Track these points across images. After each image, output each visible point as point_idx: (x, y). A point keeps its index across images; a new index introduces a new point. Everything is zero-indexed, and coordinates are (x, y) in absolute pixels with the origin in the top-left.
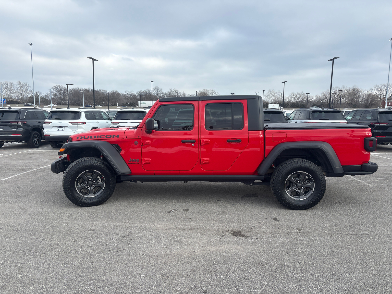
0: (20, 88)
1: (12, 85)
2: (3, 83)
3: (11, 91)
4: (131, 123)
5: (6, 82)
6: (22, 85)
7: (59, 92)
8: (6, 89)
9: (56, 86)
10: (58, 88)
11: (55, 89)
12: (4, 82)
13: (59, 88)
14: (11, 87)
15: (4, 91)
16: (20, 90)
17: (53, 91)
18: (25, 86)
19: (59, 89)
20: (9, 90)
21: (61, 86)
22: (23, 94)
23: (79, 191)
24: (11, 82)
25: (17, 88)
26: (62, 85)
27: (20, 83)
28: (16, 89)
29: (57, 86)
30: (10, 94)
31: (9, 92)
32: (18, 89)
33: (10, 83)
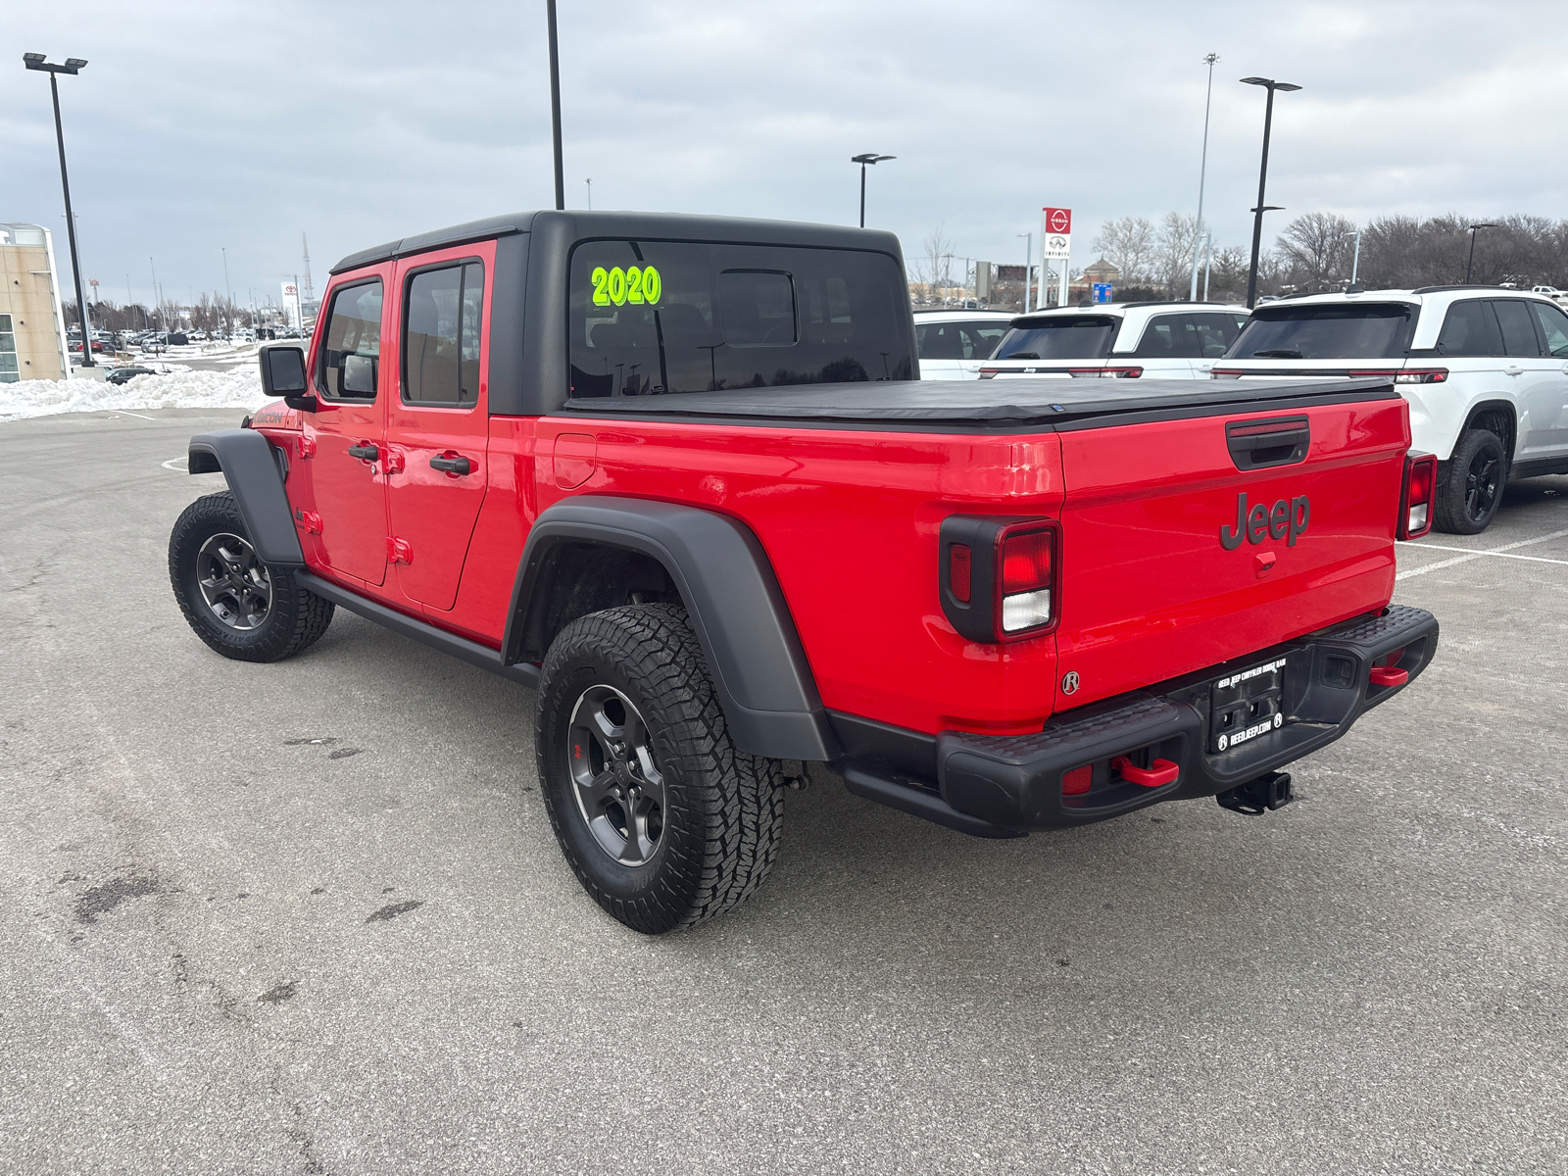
0: (1171, 240)
1: (1146, 231)
2: (1118, 224)
3: (1140, 254)
4: (1040, 370)
5: (1128, 220)
6: (1180, 229)
7: (1312, 245)
8: (1124, 247)
9: (1307, 220)
10: (1311, 228)
11: (1298, 230)
12: (1121, 223)
13: (1315, 225)
14: (1142, 239)
15: (1118, 254)
16: (1174, 247)
17: (1289, 241)
18: (1191, 230)
19: (1317, 232)
20: (1134, 250)
21: (1326, 216)
22: (1180, 261)
23: (213, 599)
24: (1143, 221)
25: (1164, 241)
26: (1329, 214)
27: (1175, 221)
28: (1156, 244)
29: (1309, 218)
30: (1135, 265)
31: (1132, 256)
32: (1166, 245)
33: (1139, 224)
